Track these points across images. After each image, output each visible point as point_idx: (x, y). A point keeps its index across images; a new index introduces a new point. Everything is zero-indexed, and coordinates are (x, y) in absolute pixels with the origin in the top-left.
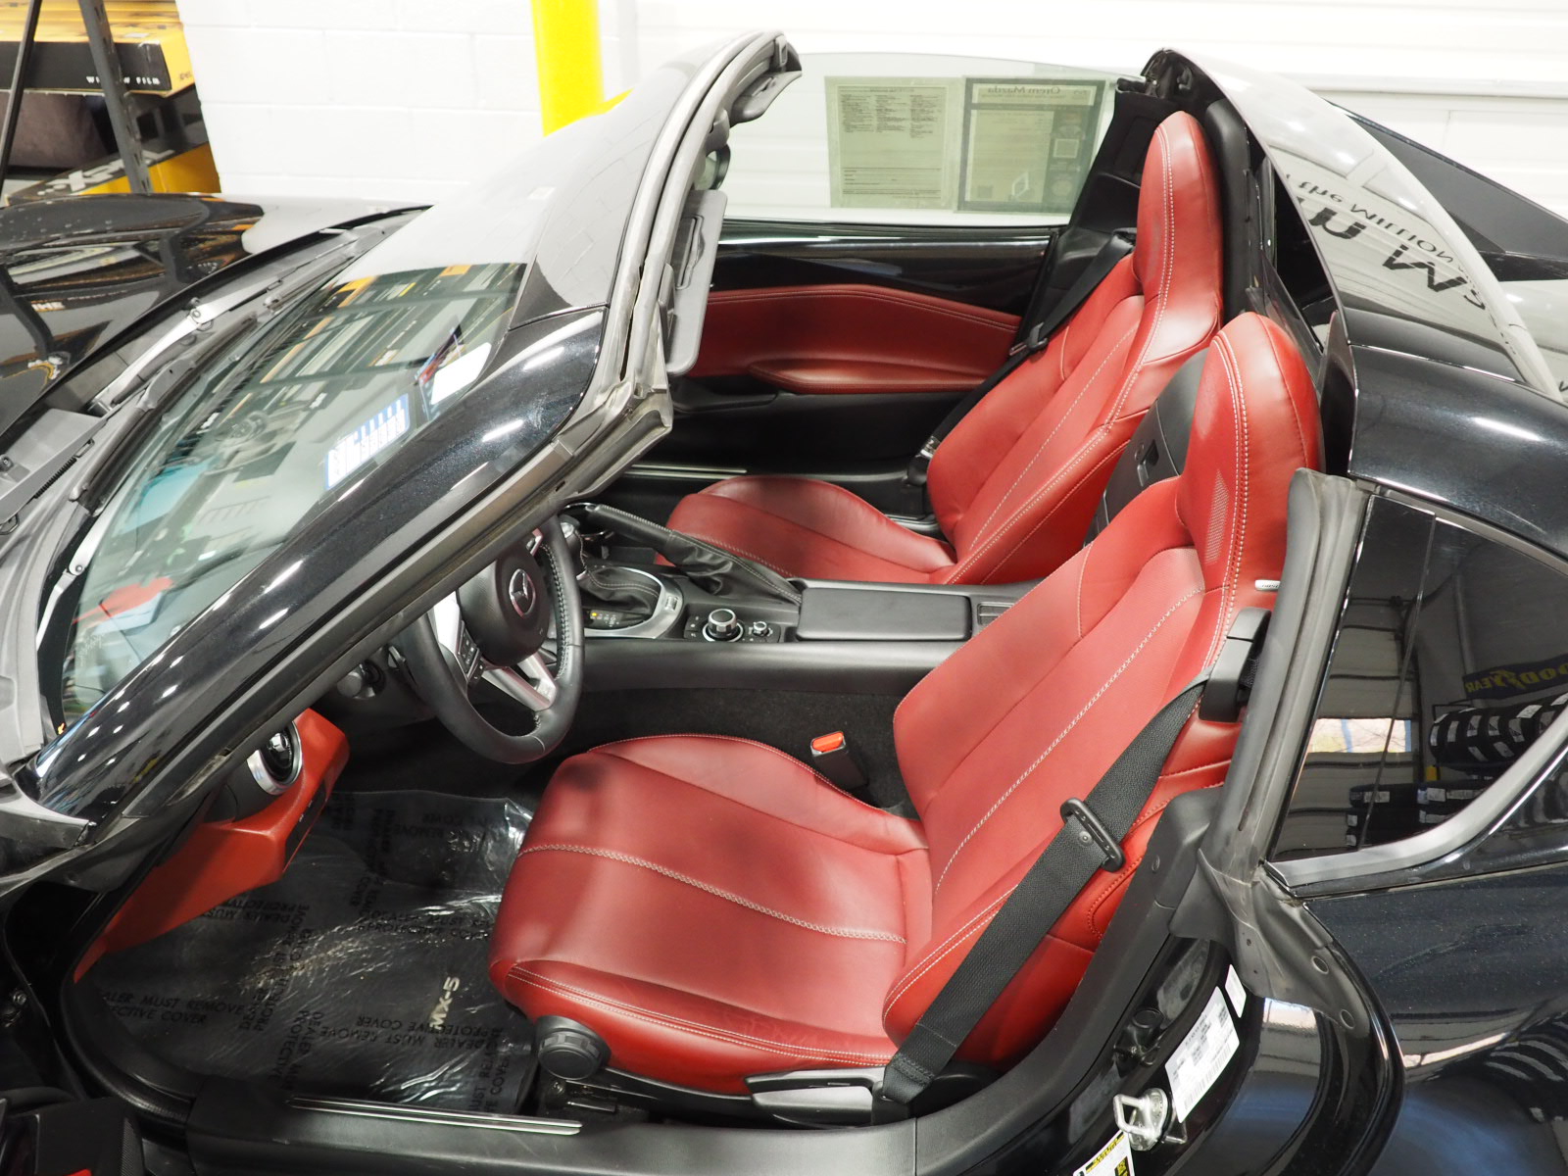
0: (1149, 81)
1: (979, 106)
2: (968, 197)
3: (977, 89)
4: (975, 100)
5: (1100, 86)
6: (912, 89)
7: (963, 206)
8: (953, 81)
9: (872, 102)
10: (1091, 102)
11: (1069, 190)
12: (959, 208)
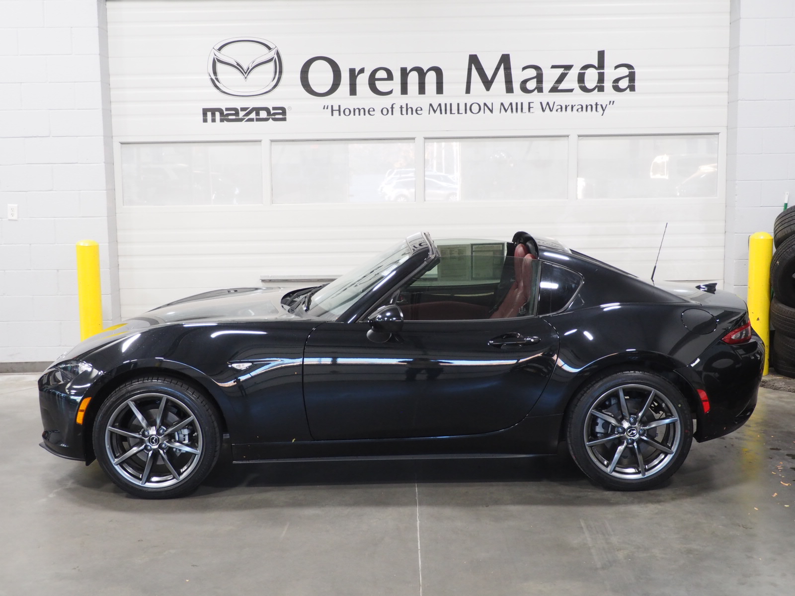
0: (514, 243)
1: (475, 251)
2: (474, 276)
3: (474, 246)
4: (474, 250)
5: (503, 244)
6: (458, 248)
7: (472, 279)
8: (468, 245)
9: (449, 251)
10: (501, 249)
11: (499, 273)
12: (471, 279)
